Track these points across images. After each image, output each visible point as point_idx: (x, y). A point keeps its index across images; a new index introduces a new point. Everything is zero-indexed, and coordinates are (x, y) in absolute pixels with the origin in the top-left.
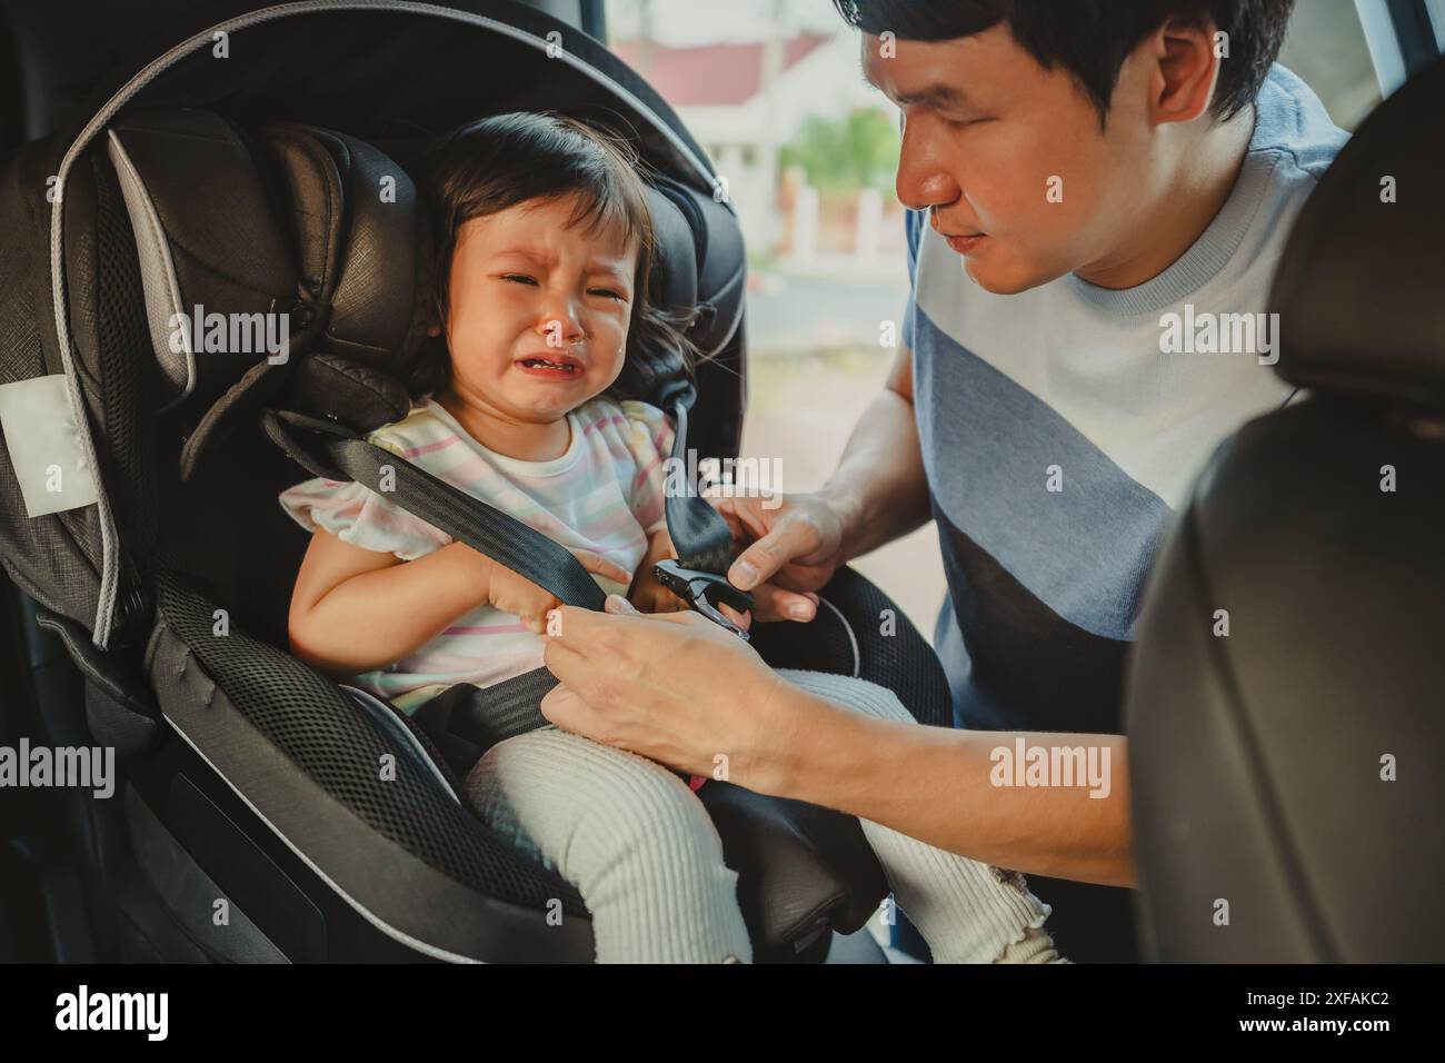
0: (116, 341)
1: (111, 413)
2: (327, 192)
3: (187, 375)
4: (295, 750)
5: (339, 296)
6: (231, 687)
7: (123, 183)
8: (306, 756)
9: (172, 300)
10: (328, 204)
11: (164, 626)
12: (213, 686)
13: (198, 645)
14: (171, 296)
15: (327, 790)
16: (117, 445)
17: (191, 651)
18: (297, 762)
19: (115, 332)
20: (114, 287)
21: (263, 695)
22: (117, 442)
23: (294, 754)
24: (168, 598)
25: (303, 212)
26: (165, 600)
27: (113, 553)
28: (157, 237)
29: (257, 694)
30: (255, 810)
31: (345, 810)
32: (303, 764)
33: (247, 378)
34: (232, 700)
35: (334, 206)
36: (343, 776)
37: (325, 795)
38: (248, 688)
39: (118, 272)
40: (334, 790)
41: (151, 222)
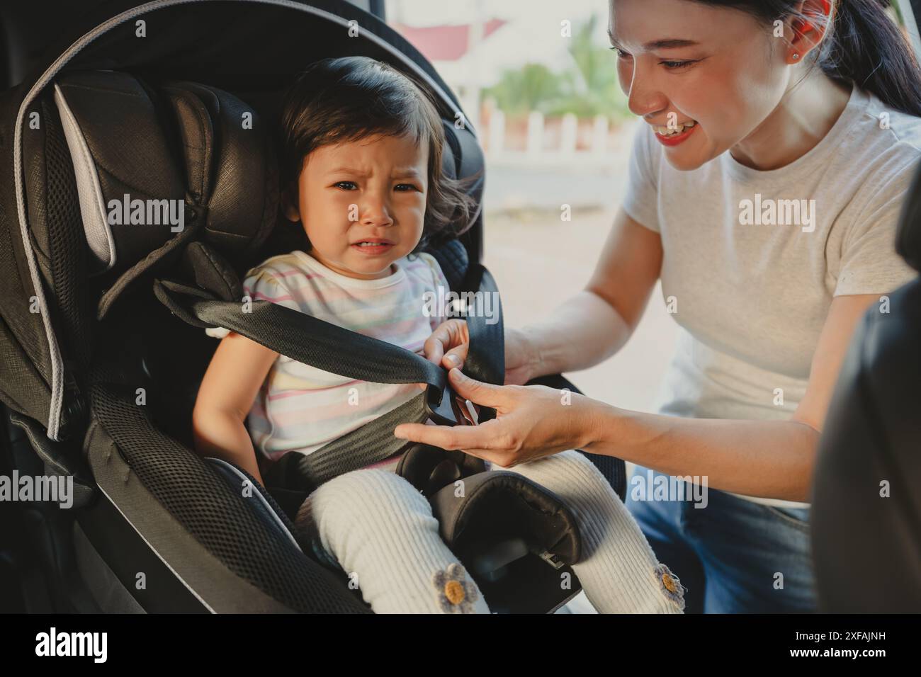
0: (60, 229)
1: (58, 278)
2: (203, 133)
3: (110, 256)
4: (184, 519)
5: (213, 201)
6: (140, 470)
7: (64, 124)
8: (192, 523)
9: (98, 206)
10: (204, 141)
11: (96, 423)
12: (129, 469)
13: (119, 439)
14: (98, 203)
15: (207, 548)
16: (62, 300)
17: (115, 443)
18: (186, 528)
19: (59, 223)
20: (57, 192)
21: (161, 478)
22: (62, 298)
23: (183, 521)
24: (98, 404)
25: (187, 146)
26: (97, 406)
27: (60, 374)
28: (88, 162)
29: (158, 477)
30: (158, 555)
31: (219, 562)
32: (190, 529)
33: (150, 257)
34: (141, 479)
35: (207, 142)
36: (217, 538)
37: (206, 551)
38: (151, 471)
39: (60, 181)
40: (212, 549)
41: (84, 152)
